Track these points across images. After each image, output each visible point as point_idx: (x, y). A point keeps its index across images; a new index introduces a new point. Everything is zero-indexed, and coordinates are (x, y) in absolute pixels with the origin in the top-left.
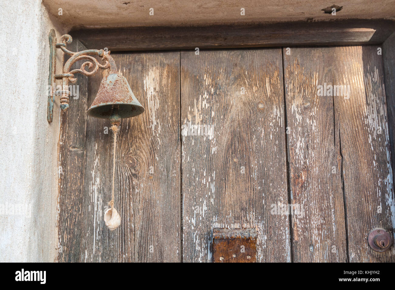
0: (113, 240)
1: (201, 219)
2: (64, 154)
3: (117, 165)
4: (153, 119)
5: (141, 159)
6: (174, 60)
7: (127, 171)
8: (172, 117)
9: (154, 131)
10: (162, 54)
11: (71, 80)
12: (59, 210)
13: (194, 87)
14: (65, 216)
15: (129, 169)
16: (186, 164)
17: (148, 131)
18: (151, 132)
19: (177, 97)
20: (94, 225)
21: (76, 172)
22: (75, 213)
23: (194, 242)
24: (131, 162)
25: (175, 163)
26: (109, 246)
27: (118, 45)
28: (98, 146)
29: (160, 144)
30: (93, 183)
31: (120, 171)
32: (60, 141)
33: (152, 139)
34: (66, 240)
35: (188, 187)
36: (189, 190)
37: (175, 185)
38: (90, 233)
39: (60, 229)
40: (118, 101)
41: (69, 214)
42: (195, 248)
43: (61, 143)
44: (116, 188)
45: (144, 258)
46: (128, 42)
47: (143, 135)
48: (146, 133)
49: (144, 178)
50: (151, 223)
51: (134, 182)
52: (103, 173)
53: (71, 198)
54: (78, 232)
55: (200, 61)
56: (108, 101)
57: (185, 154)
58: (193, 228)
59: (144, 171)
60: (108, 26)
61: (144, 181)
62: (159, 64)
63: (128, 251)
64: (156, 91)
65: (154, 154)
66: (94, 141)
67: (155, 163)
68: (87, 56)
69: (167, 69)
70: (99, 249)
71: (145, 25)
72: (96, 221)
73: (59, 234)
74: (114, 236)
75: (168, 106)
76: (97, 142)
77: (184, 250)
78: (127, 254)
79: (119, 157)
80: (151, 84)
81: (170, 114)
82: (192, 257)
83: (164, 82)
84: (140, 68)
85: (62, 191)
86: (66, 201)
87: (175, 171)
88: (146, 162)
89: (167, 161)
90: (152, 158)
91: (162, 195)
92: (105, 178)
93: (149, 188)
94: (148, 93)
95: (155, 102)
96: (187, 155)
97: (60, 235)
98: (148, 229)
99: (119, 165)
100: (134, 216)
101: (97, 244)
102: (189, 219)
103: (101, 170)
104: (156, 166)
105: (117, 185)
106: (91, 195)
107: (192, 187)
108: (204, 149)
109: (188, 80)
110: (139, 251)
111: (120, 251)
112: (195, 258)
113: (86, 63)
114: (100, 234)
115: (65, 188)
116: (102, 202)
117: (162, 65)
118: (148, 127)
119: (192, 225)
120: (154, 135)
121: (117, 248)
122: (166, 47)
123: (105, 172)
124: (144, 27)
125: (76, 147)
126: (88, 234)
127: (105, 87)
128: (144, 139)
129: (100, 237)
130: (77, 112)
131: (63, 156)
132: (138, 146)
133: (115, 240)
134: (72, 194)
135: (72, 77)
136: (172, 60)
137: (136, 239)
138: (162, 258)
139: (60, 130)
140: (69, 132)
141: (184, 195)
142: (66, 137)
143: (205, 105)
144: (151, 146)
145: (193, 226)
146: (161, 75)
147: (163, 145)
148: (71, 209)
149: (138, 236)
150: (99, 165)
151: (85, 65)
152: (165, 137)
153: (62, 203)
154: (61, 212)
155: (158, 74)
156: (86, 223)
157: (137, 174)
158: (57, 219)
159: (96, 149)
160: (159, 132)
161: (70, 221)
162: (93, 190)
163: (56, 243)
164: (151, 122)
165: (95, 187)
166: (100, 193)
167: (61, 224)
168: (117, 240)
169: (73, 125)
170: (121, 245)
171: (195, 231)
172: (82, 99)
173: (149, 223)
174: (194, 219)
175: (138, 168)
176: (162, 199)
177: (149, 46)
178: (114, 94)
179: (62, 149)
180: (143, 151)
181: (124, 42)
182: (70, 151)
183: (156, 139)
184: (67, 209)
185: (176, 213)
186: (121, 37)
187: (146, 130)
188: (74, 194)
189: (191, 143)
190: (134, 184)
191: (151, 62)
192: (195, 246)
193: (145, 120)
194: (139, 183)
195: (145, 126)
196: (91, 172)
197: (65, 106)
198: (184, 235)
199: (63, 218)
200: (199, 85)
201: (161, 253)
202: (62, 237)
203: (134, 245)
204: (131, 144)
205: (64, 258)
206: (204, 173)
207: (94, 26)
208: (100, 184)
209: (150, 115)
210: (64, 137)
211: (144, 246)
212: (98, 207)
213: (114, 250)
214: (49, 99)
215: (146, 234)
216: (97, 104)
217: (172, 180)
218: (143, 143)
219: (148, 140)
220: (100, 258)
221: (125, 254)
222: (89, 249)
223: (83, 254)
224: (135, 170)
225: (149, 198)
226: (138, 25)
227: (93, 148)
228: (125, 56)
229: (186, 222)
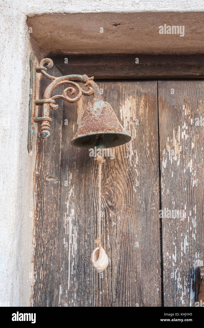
0: (88, 275)
1: (182, 255)
2: (40, 184)
3: (93, 196)
4: (130, 149)
5: (118, 190)
6: (151, 90)
7: (103, 203)
8: (150, 148)
9: (131, 161)
10: (138, 83)
11: (53, 106)
12: (34, 244)
13: (172, 117)
14: (41, 250)
15: (105, 201)
16: (165, 197)
17: (125, 162)
18: (128, 163)
19: (155, 127)
20: (69, 259)
21: (52, 204)
22: (51, 247)
23: (176, 279)
24: (107, 193)
25: (154, 196)
26: (85, 282)
27: (96, 73)
28: (73, 176)
29: (138, 176)
30: (68, 214)
31: (96, 203)
32: (36, 171)
33: (129, 170)
34: (42, 276)
35: (168, 221)
36: (169, 225)
37: (155, 219)
38: (65, 267)
39: (35, 265)
40: (109, 130)
41: (45, 249)
42: (177, 286)
43: (37, 173)
44: (92, 221)
45: (122, 295)
46: (107, 69)
47: (119, 166)
48: (123, 163)
49: (121, 211)
50: (129, 259)
51: (111, 215)
52: (78, 204)
53: (47, 231)
54: (54, 267)
55: (178, 90)
56: (99, 130)
57: (165, 187)
58: (174, 265)
59: (121, 203)
60: (86, 52)
61: (121, 214)
62: (135, 93)
63: (105, 288)
64: (133, 120)
65: (132, 185)
66: (69, 171)
67: (132, 195)
68: (69, 82)
69: (144, 99)
70: (74, 284)
71: (125, 52)
72: (71, 254)
73: (34, 270)
74: (90, 271)
75: (146, 136)
76: (71, 172)
77: (165, 288)
78: (103, 291)
79: (95, 188)
80: (127, 114)
81: (148, 145)
82: (173, 296)
83: (141, 111)
84: (116, 97)
85: (37, 224)
86: (42, 235)
87: (154, 204)
88: (123, 194)
89: (145, 193)
90: (129, 190)
91: (140, 229)
92: (80, 210)
93: (127, 221)
94: (124, 123)
95: (132, 131)
96: (166, 188)
97: (36, 271)
98: (126, 264)
99: (95, 196)
100: (110, 250)
101: (72, 279)
102: (170, 255)
103: (76, 201)
104: (134, 198)
105: (93, 217)
106: (66, 226)
107: (172, 221)
108: (185, 182)
109: (167, 109)
110: (117, 288)
111: (96, 287)
112: (176, 297)
113: (69, 89)
114: (75, 269)
115: (41, 221)
116: (76, 234)
117: (139, 94)
118: (125, 158)
119: (173, 261)
120: (131, 166)
121: (94, 284)
122: (145, 75)
123: (80, 203)
124: (124, 54)
125: (52, 177)
126: (62, 268)
127: (92, 115)
128: (121, 170)
129: (75, 271)
130: (53, 140)
131: (39, 187)
132: (114, 177)
133: (91, 276)
134: (49, 227)
135: (54, 103)
136: (149, 90)
137: (113, 274)
138: (141, 296)
139: (36, 159)
140: (45, 161)
141: (164, 229)
142: (42, 167)
143: (185, 136)
144: (128, 177)
145: (174, 263)
146: (138, 105)
147: (141, 176)
148: (47, 243)
149: (115, 272)
150: (74, 196)
151: (68, 91)
152: (143, 168)
153: (38, 237)
154: (37, 246)
155: (135, 103)
156: (60, 256)
157: (114, 206)
158: (33, 254)
159: (71, 179)
160: (137, 162)
161: (46, 256)
162: (68, 222)
163: (31, 281)
164: (128, 152)
165: (70, 219)
166: (75, 225)
167: (37, 260)
168: (94, 275)
169: (50, 154)
170: (97, 280)
171: (176, 267)
172: (58, 127)
173: (127, 258)
174: (175, 255)
175: (115, 200)
176: (140, 233)
177: (127, 74)
178: (104, 122)
179: (38, 179)
180: (120, 182)
181: (103, 69)
182: (47, 182)
183: (134, 170)
184: (44, 244)
185: (156, 249)
186: (100, 64)
187: (122, 160)
188: (50, 227)
189: (171, 175)
190: (111, 216)
191: (127, 91)
192: (177, 284)
193: (122, 150)
194: (116, 216)
195: (122, 157)
196: (66, 202)
197: (47, 134)
198: (165, 271)
199: (39, 253)
200: (177, 115)
201: (140, 291)
202: (38, 274)
203: (112, 281)
204: (107, 175)
205: (41, 296)
206: (184, 207)
207: (72, 52)
208: (75, 216)
209: (127, 145)
210: (40, 166)
211: (122, 282)
212: (72, 240)
213: (90, 285)
214: (30, 126)
215: (124, 270)
216: (85, 132)
217: (151, 213)
218: (119, 174)
219: (125, 171)
220: (75, 294)
221: (102, 291)
222: (63, 284)
223: (57, 290)
224: (111, 202)
225: (127, 232)
226: (118, 52)
227: (67, 178)
228: (101, 84)
229: (167, 258)
